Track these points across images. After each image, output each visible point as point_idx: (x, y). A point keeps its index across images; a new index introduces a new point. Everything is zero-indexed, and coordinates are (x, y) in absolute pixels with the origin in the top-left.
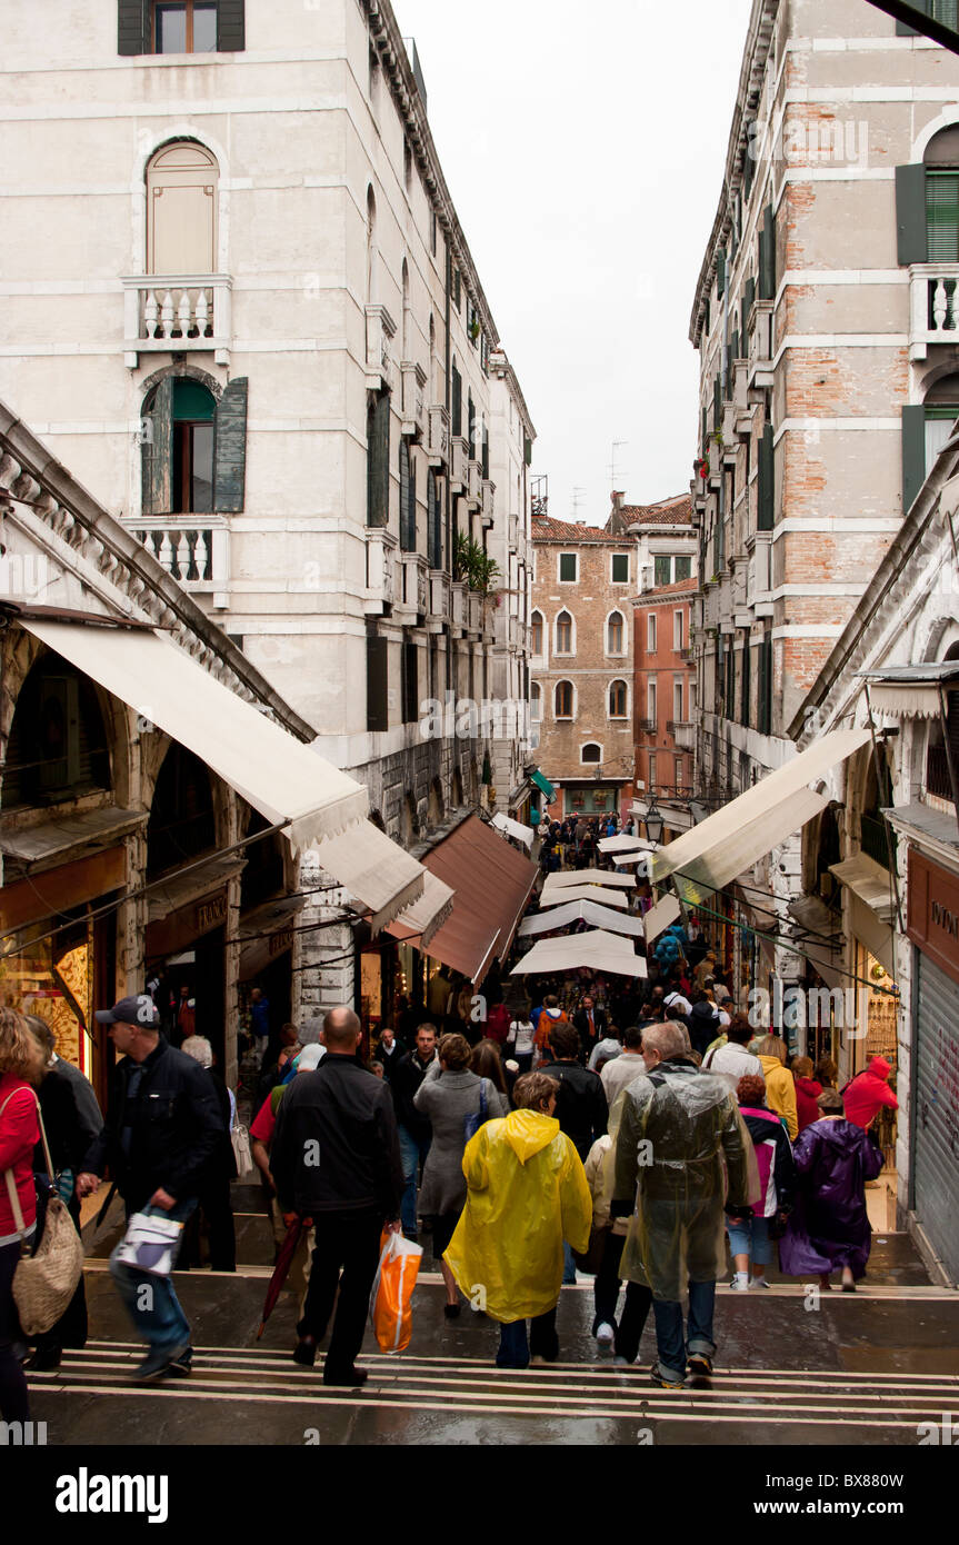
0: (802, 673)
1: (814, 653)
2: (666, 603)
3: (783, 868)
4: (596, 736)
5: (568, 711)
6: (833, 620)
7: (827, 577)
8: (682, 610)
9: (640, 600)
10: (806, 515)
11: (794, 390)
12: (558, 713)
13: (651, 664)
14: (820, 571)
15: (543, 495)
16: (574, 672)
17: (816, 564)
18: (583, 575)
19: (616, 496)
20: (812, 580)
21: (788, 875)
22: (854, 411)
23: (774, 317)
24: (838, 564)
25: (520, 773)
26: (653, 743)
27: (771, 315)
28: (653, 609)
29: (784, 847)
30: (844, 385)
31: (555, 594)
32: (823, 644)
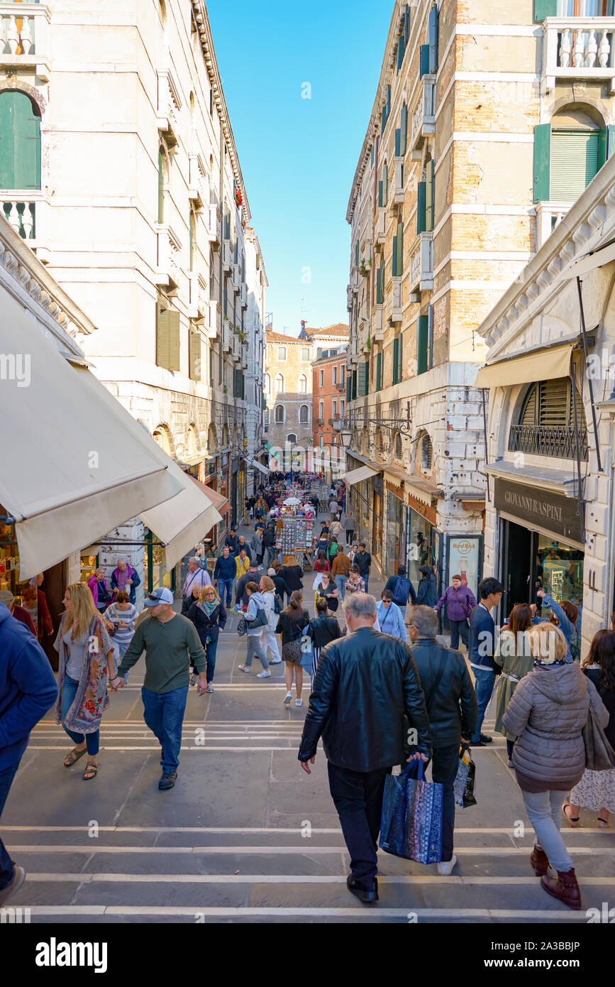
0: (462, 314)
1: (471, 301)
2: (329, 363)
3: (447, 453)
4: (293, 430)
5: (281, 419)
6: (485, 277)
7: (481, 247)
8: (336, 366)
9: (316, 363)
10: (467, 202)
11: (460, 112)
12: (277, 420)
13: (322, 393)
14: (476, 242)
15: (270, 322)
16: (285, 402)
17: (473, 237)
18: (289, 357)
19: (303, 323)
20: (469, 249)
21: (451, 459)
22: (501, 128)
23: (435, 86)
24: (489, 238)
25: (260, 442)
26: (322, 429)
27: (433, 86)
28: (323, 367)
29: (448, 439)
30: (495, 109)
31: (276, 366)
32: (477, 294)
